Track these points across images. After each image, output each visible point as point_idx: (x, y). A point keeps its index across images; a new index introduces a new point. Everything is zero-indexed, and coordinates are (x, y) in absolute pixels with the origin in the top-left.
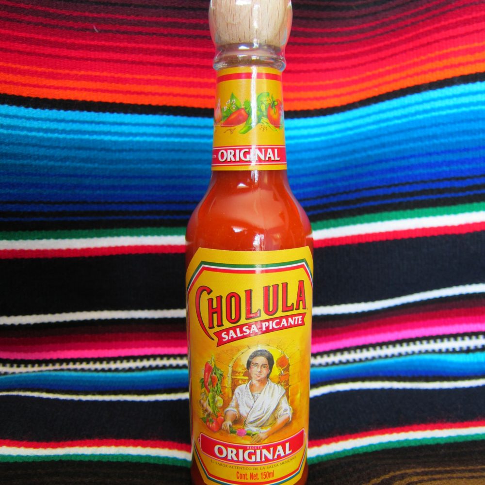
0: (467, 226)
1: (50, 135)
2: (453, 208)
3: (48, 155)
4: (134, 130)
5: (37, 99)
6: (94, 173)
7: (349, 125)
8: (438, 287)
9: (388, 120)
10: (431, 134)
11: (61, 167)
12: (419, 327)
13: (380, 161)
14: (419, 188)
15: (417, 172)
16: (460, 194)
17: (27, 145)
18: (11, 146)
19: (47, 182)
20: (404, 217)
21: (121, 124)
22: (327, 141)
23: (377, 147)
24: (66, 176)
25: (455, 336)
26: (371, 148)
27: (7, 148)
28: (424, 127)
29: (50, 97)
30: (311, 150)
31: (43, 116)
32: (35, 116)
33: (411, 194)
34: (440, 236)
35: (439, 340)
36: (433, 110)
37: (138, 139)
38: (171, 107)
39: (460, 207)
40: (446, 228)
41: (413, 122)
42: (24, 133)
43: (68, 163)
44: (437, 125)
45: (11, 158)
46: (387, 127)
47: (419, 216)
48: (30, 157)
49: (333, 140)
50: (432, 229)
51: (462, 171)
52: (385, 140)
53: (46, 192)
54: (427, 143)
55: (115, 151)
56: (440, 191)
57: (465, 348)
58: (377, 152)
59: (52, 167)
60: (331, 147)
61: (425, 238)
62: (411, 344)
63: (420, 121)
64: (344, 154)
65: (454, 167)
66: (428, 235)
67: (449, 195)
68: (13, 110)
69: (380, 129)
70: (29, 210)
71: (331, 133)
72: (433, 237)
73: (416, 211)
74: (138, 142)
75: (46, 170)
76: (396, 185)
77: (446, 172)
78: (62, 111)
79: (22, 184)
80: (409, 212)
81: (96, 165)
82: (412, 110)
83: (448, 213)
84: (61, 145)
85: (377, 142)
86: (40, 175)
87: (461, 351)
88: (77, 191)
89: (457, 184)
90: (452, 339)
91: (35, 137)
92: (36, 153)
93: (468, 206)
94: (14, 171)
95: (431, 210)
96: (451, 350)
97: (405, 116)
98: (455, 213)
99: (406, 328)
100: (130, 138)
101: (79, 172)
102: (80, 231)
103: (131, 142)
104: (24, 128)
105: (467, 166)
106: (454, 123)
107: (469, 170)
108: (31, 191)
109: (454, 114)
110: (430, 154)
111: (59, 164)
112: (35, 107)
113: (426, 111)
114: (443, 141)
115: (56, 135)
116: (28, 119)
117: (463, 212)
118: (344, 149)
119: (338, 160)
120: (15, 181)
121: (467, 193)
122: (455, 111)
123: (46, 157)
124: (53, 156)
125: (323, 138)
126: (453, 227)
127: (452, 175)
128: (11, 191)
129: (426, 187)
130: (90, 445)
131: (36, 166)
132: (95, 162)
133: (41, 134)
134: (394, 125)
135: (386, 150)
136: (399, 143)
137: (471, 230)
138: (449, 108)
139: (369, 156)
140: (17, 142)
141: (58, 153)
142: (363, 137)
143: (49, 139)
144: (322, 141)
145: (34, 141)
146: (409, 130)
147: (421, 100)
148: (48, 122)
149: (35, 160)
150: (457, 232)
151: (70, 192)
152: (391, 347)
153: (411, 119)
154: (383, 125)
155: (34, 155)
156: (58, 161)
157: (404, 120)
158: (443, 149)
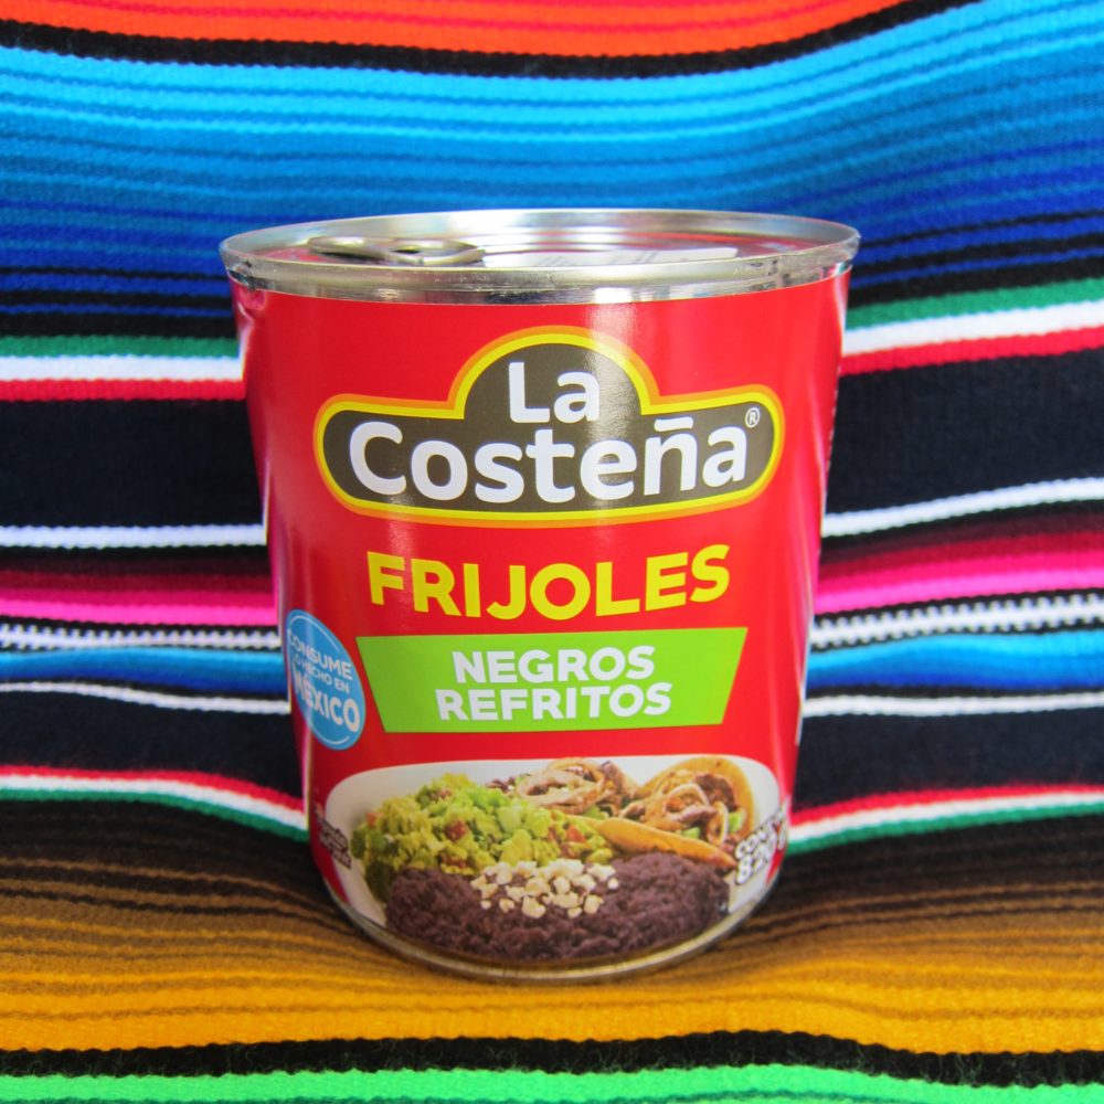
0: (1068, 335)
1: (116, 120)
2: (1037, 291)
3: (114, 164)
4: (300, 106)
5: (84, 33)
6: (217, 211)
7: (808, 90)
8: (989, 485)
9: (896, 75)
10: (997, 107)
11: (143, 194)
12: (938, 576)
13: (874, 182)
14: (959, 242)
15: (955, 204)
16: (1056, 257)
17: (66, 141)
18: (32, 142)
19: (113, 227)
20: (920, 316)
21: (271, 92)
22: (752, 134)
23: (868, 145)
24: (156, 214)
25: (1017, 598)
26: (854, 149)
27: (24, 145)
28: (980, 91)
29: (112, 29)
30: (716, 156)
31: (100, 75)
32: (82, 75)
33: (940, 259)
34: (1002, 359)
35: (979, 606)
36: (1006, 45)
37: (311, 128)
38: (381, 47)
39: (1056, 289)
40: (1016, 340)
41: (957, 77)
42: (59, 114)
43: (158, 186)
44: (1012, 84)
45: (33, 169)
46: (897, 93)
47: (955, 312)
48: (76, 168)
49: (768, 130)
50: (983, 343)
51: (1063, 200)
52: (889, 126)
53: (113, 249)
54: (985, 130)
55: (261, 158)
56: (1008, 250)
57: (1037, 624)
58: (867, 158)
59: (123, 193)
60: (761, 148)
61: (966, 365)
62: (917, 613)
63: (972, 74)
64: (792, 165)
65: (1045, 191)
66: (974, 357)
67: (1028, 261)
68: (34, 59)
69: (878, 100)
70: (78, 289)
71: (763, 113)
72: (984, 363)
73: (950, 299)
74: (310, 137)
75: (110, 199)
76: (905, 239)
77: (1026, 203)
78: (140, 65)
79: (59, 229)
80: (931, 302)
81: (223, 192)
82: (956, 46)
83: (1024, 305)
84: (143, 143)
85: (869, 132)
86: (97, 209)
87: (1030, 630)
88: (181, 251)
89: (1049, 233)
90: (1010, 604)
91: (83, 124)
92: (87, 159)
93: (1072, 285)
94: (41, 199)
95: (984, 296)
96: (1005, 628)
97: (941, 64)
98: (1041, 304)
99: (908, 579)
100: (294, 127)
101: (184, 206)
102: (189, 342)
103: (296, 135)
104: (58, 104)
105: (1077, 187)
106: (1056, 76)
107: (1081, 196)
108: (80, 246)
109: (1056, 55)
110: (990, 159)
111: (139, 186)
112: (81, 53)
113: (989, 50)
114: (1025, 124)
115: (130, 122)
116: (69, 81)
117: (1058, 301)
118: (792, 152)
119: (777, 180)
120: (44, 221)
121: (1073, 254)
122: (1058, 45)
123: (109, 170)
124: (126, 169)
125: (745, 126)
126: (1033, 339)
127: (1040, 210)
128: (38, 246)
129: (977, 240)
130: (200, 783)
131: (88, 189)
132: (219, 185)
133: (97, 118)
134: (912, 89)
135: (891, 152)
136: (921, 134)
137: (1076, 347)
138: (1048, 37)
139: (848, 170)
140: (45, 133)
141: (136, 161)
142: (836, 121)
143: (117, 129)
144: (740, 135)
145: (82, 134)
146: (946, 98)
147: (980, 19)
148: (111, 89)
149: (86, 174)
150: (1042, 351)
151: (165, 251)
152: (870, 619)
153: (952, 69)
154: (886, 89)
155: (83, 164)
156: (136, 179)
157: (937, 74)
158: (1022, 144)
